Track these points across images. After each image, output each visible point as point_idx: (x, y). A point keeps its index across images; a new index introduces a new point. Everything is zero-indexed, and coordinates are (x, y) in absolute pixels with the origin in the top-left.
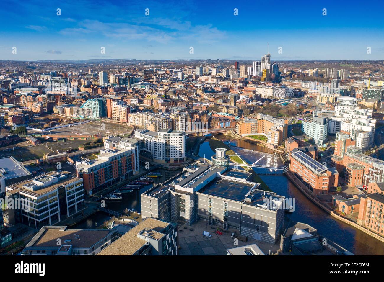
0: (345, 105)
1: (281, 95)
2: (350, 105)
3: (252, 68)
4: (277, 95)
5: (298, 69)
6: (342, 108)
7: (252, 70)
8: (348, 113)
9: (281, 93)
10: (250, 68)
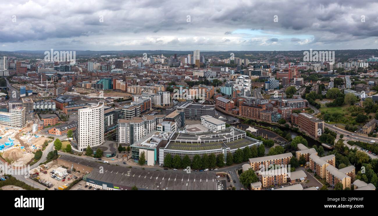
0: (240, 78)
1: (209, 76)
2: (242, 79)
3: (188, 59)
4: (206, 76)
5: (217, 58)
6: (239, 80)
7: (188, 60)
8: (241, 82)
9: (209, 74)
10: (187, 58)
